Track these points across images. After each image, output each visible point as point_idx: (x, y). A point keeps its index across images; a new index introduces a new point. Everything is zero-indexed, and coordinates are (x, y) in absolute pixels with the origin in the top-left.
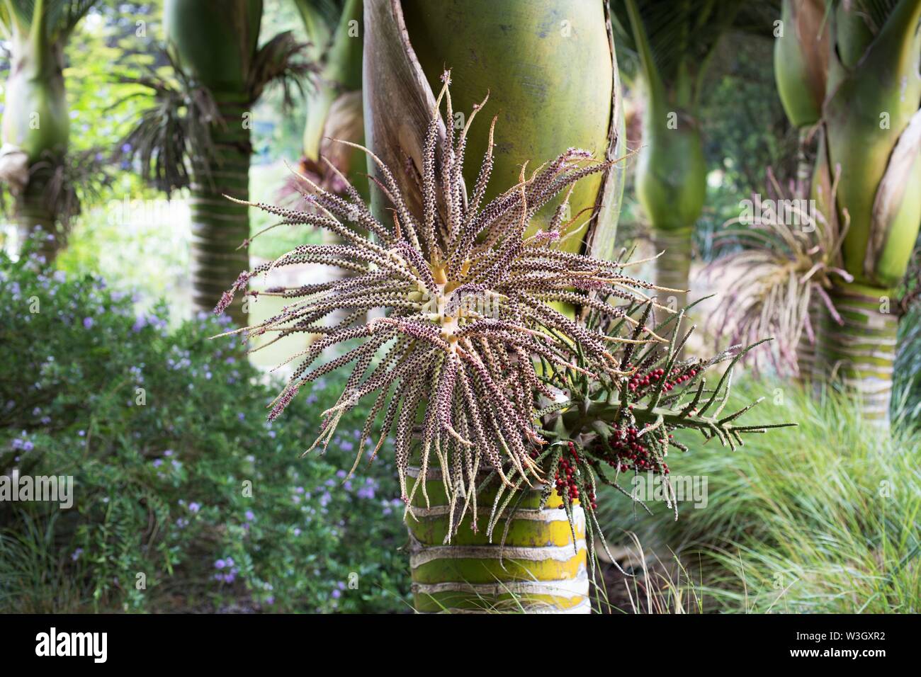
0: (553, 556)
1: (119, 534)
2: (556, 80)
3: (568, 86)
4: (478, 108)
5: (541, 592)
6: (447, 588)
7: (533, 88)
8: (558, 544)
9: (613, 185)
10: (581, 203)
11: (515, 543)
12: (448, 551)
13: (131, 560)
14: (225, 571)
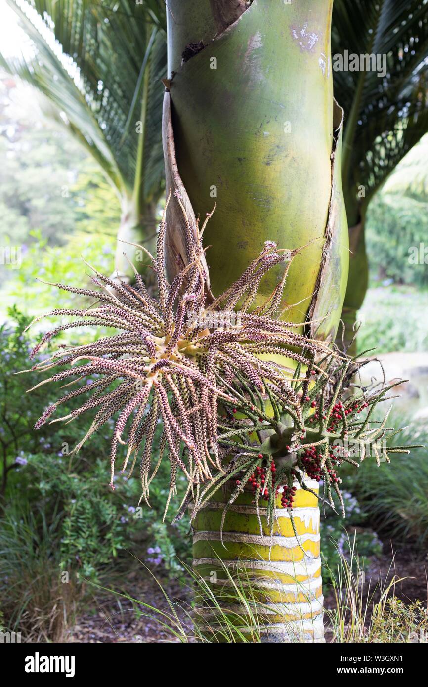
0: (280, 543)
1: (80, 525)
2: (279, 195)
3: (289, 199)
4: (210, 215)
5: (268, 569)
6: (204, 562)
7: (261, 201)
8: (285, 535)
9: (330, 271)
10: (303, 285)
11: (250, 531)
12: (206, 535)
13: (86, 543)
14: (155, 555)
